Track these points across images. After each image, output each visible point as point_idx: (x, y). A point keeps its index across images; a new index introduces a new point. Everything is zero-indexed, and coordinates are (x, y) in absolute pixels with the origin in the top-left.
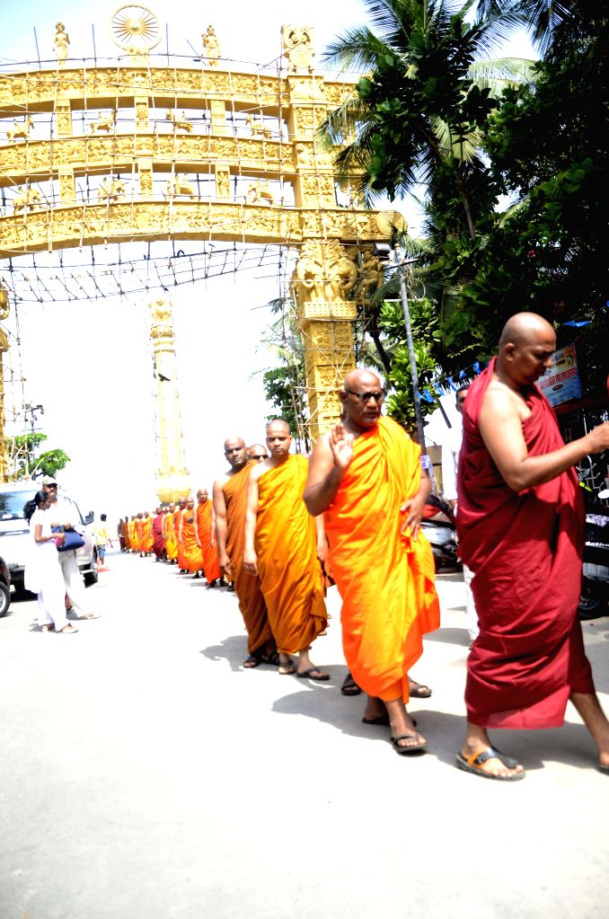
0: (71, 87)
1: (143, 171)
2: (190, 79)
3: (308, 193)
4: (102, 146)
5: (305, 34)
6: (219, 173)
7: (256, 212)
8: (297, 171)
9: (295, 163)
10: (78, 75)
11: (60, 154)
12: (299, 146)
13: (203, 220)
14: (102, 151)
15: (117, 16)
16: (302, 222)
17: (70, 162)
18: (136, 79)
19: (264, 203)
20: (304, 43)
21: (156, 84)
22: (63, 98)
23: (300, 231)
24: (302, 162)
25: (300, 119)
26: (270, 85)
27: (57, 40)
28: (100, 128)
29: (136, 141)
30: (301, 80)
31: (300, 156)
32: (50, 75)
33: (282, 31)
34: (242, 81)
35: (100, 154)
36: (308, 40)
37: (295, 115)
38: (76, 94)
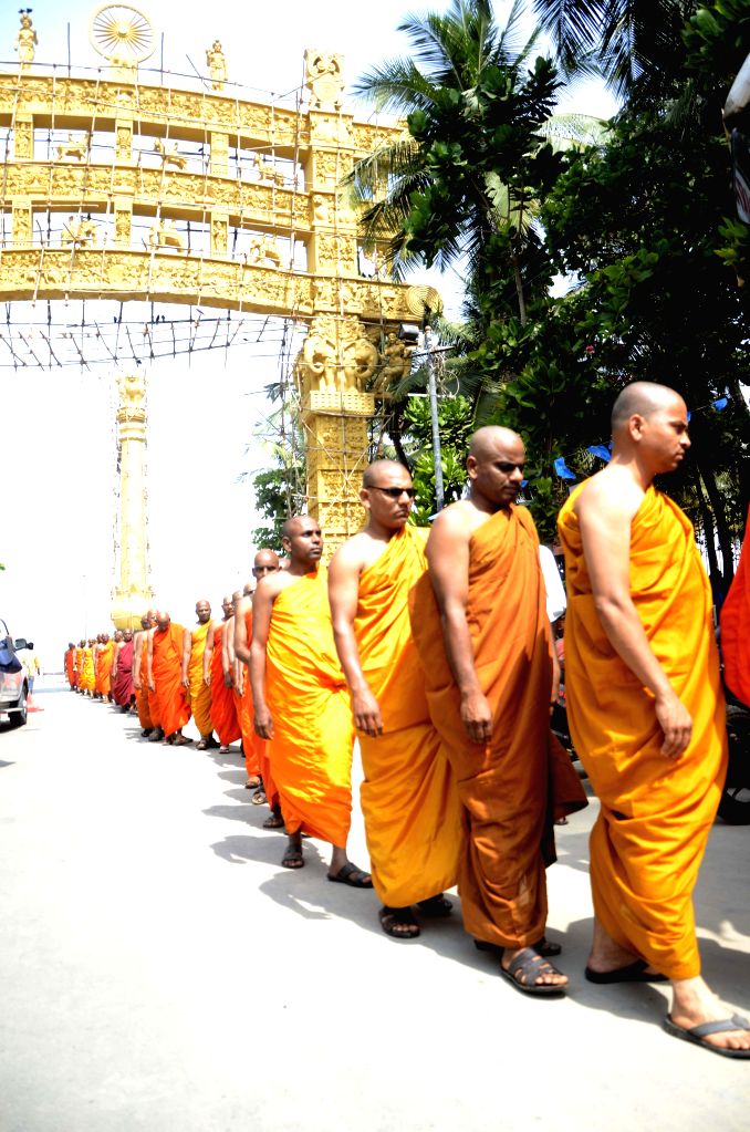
0: (36, 99)
1: (120, 212)
2: (188, 104)
3: (324, 256)
4: (71, 177)
5: (333, 62)
6: (215, 222)
7: (258, 275)
8: (313, 228)
9: (310, 219)
10: (46, 85)
11: (16, 181)
12: (317, 198)
13: (191, 279)
14: (70, 182)
15: (101, 16)
16: (314, 292)
17: (28, 193)
18: (119, 97)
19: (269, 264)
20: (332, 73)
21: (145, 106)
22: (25, 111)
23: (312, 302)
24: (320, 218)
25: (320, 166)
26: (286, 120)
27: (21, 37)
28: (69, 153)
29: (114, 174)
30: (326, 117)
31: (317, 210)
32: (10, 81)
33: (306, 56)
34: (252, 112)
35: (67, 186)
36: (337, 70)
37: (315, 159)
38: (42, 108)
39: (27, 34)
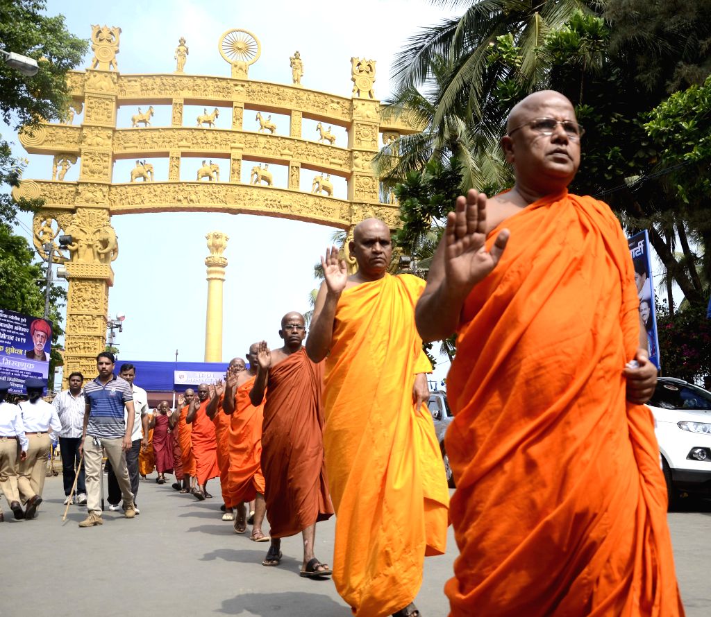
0: (186, 89)
1: (234, 160)
2: (278, 92)
3: (358, 190)
4: (205, 137)
5: (369, 65)
6: (292, 167)
7: (317, 200)
8: (352, 172)
9: (351, 167)
10: (192, 80)
11: (172, 140)
12: (355, 154)
13: (277, 202)
14: (205, 141)
15: (227, 37)
16: (351, 212)
17: (179, 147)
18: (237, 88)
19: (325, 194)
20: (368, 72)
21: (252, 93)
22: (179, 97)
23: (350, 218)
24: (357, 166)
25: (358, 133)
26: (338, 103)
27: (179, 50)
28: (205, 122)
29: (231, 136)
30: (363, 102)
31: (356, 161)
32: (171, 78)
33: (352, 61)
34: (317, 98)
35: (203, 143)
36: (371, 70)
37: (355, 128)
38: (189, 95)
39: (182, 48)
